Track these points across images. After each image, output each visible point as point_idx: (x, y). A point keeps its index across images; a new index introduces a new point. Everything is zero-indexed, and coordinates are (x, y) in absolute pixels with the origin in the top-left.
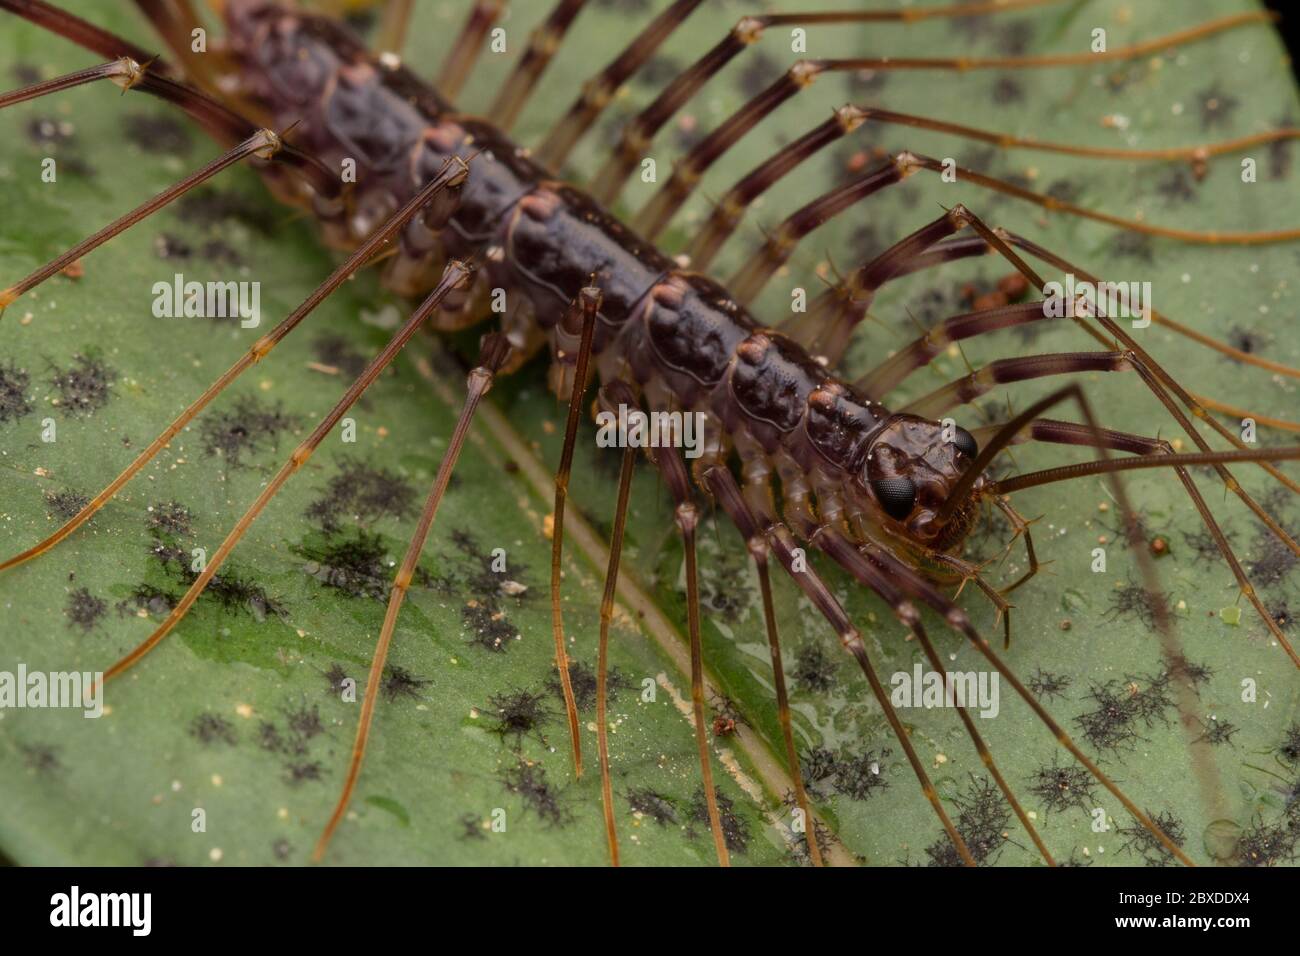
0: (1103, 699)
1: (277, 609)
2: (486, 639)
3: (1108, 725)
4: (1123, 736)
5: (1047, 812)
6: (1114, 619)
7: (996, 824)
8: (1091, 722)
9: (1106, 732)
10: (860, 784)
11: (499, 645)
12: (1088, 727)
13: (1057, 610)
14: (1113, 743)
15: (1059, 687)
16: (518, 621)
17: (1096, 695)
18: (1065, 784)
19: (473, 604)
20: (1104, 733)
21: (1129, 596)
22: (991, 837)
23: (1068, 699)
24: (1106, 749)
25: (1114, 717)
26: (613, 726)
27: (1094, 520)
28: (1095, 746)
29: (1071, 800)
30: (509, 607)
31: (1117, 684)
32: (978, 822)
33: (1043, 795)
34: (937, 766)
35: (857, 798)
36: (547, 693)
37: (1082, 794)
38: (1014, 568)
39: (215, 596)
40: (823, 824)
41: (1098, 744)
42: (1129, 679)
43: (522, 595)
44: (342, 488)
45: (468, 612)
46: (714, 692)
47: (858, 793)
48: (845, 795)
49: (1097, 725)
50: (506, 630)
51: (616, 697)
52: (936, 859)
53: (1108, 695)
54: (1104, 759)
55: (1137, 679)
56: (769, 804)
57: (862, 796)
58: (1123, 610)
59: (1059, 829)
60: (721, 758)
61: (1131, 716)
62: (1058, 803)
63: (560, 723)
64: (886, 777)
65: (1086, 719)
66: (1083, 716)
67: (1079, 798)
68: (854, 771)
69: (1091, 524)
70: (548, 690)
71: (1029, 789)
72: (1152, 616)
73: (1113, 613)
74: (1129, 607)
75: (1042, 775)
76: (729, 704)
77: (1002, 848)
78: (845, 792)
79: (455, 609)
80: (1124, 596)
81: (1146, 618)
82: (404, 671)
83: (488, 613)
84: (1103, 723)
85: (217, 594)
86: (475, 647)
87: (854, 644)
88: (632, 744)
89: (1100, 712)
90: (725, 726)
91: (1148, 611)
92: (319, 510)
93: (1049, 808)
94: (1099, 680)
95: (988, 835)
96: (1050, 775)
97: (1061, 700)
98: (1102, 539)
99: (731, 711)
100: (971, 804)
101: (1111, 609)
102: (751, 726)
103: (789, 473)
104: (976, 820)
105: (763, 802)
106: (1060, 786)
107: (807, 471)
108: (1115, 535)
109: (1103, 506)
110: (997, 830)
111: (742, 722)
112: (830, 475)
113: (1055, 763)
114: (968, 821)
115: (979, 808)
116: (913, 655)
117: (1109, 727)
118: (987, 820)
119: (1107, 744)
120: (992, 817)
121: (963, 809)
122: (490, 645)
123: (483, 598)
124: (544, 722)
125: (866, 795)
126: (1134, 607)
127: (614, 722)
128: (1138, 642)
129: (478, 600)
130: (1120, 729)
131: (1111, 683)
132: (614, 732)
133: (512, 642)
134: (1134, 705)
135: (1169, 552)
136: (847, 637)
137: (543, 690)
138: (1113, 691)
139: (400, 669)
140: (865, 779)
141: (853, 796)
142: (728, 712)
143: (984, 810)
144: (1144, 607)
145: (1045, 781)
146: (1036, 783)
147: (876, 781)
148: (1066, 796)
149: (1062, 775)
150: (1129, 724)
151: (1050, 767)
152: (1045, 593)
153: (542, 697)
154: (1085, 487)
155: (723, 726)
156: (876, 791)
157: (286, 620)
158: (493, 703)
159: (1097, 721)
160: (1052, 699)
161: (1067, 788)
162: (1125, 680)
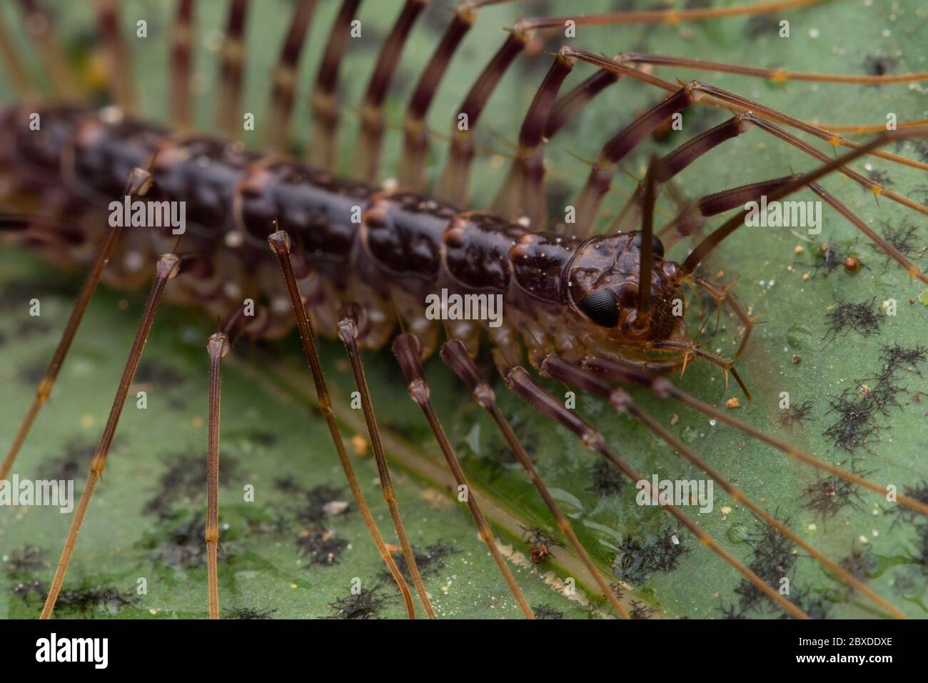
0: (843, 408)
1: (128, 600)
2: (321, 558)
3: (852, 428)
4: (869, 432)
5: (823, 519)
6: (834, 339)
7: (784, 546)
8: (837, 431)
9: (853, 435)
10: (667, 558)
11: (333, 559)
12: (837, 436)
13: (786, 349)
14: (860, 442)
15: (804, 412)
16: (347, 533)
17: (836, 407)
18: (831, 491)
19: (304, 533)
20: (851, 436)
21: (840, 314)
22: (784, 559)
23: (815, 420)
24: (856, 449)
25: (855, 419)
26: (445, 589)
27: (795, 264)
28: (846, 449)
29: (840, 503)
30: (336, 525)
31: (850, 391)
32: (770, 551)
33: (816, 507)
34: (725, 518)
35: (668, 569)
36: (382, 583)
37: (847, 493)
38: (741, 329)
39: (72, 608)
40: (640, 602)
41: (849, 447)
42: (858, 383)
43: (346, 511)
44: (170, 482)
45: (301, 542)
46: (524, 528)
47: (668, 566)
48: (657, 571)
49: (843, 432)
50: (338, 545)
51: (443, 564)
52: (745, 595)
53: (846, 403)
54: (858, 457)
55: (866, 380)
56: (595, 603)
57: (672, 567)
58: (838, 329)
59: (837, 530)
60: (547, 581)
61: (868, 413)
62: (830, 509)
63: (397, 603)
64: (686, 543)
65: (832, 431)
66: (830, 429)
67: (846, 498)
68: (659, 549)
69: (793, 268)
70: (381, 580)
71: (803, 507)
72: (863, 323)
73: (831, 335)
74: (843, 323)
75: (811, 491)
76: (538, 533)
77: (795, 565)
78: (658, 569)
79: (290, 545)
80: (836, 316)
81: (859, 328)
82: (249, 610)
83: (320, 536)
84: (848, 428)
85: (74, 606)
86: (312, 569)
87: (593, 440)
88: (464, 598)
89: (843, 420)
90: (540, 553)
91: (860, 320)
92: (154, 506)
93: (824, 516)
94: (834, 395)
95: (781, 558)
96: (816, 488)
97: (809, 423)
98: (806, 276)
99: (543, 539)
100: (760, 538)
101: (829, 331)
102: (562, 545)
103: (524, 325)
104: (768, 549)
105: (590, 604)
106: (828, 494)
107: (536, 318)
108: (815, 269)
109: (799, 248)
110: (787, 551)
111: (554, 544)
112: (552, 313)
113: (818, 477)
114: (762, 554)
115: (768, 540)
116: (681, 434)
117: (854, 430)
118: (777, 545)
119: (856, 445)
120: (779, 542)
121: (755, 545)
122: (324, 562)
123: (312, 526)
124: (381, 607)
125: (674, 564)
126: (846, 322)
127: (446, 585)
128: (858, 349)
129: (308, 529)
130: (864, 427)
131: (845, 392)
132: (446, 593)
133: (344, 553)
134: (869, 403)
135: (862, 265)
136: (586, 437)
137: (377, 582)
138: (849, 399)
139: (247, 609)
140: (670, 552)
141: (665, 570)
142: (540, 540)
143: (772, 539)
144: (854, 319)
145: (814, 495)
146: (808, 500)
147: (679, 550)
148: (835, 501)
149: (826, 485)
150: (870, 421)
151: (815, 482)
152: (773, 340)
153: (378, 587)
154: (780, 239)
155: (537, 554)
156: (681, 559)
157: (138, 606)
158: (333, 607)
159: (843, 428)
160: (801, 424)
161: (834, 494)
162: (856, 385)
